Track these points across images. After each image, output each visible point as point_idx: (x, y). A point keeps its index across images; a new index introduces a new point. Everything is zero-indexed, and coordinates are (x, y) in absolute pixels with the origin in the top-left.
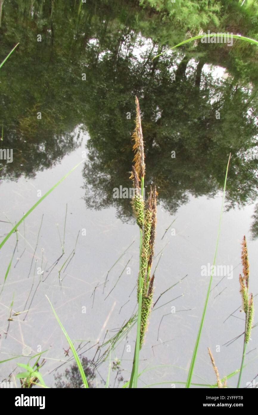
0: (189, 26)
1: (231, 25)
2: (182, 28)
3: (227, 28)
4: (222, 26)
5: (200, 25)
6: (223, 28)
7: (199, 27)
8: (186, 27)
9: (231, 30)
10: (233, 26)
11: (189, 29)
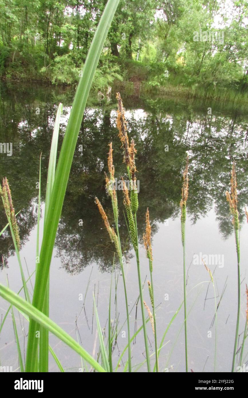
0: (99, 87)
1: (132, 77)
2: (94, 90)
3: (130, 80)
4: (125, 79)
5: (108, 84)
6: (127, 80)
7: (107, 86)
8: (97, 89)
9: (134, 80)
10: (134, 77)
11: (99, 90)
